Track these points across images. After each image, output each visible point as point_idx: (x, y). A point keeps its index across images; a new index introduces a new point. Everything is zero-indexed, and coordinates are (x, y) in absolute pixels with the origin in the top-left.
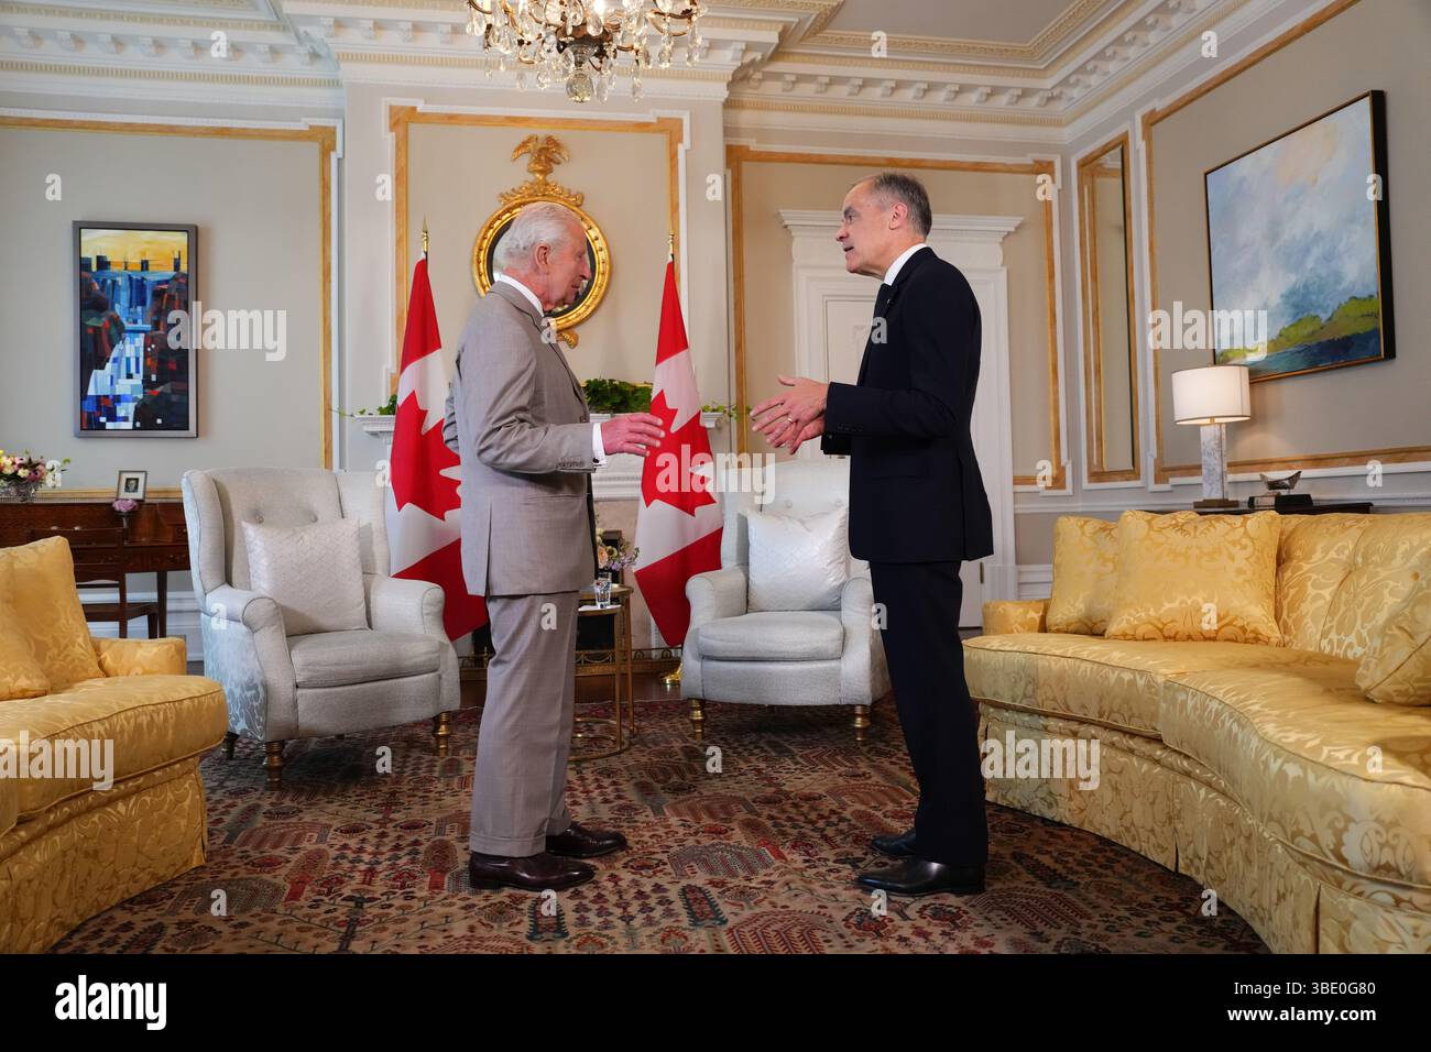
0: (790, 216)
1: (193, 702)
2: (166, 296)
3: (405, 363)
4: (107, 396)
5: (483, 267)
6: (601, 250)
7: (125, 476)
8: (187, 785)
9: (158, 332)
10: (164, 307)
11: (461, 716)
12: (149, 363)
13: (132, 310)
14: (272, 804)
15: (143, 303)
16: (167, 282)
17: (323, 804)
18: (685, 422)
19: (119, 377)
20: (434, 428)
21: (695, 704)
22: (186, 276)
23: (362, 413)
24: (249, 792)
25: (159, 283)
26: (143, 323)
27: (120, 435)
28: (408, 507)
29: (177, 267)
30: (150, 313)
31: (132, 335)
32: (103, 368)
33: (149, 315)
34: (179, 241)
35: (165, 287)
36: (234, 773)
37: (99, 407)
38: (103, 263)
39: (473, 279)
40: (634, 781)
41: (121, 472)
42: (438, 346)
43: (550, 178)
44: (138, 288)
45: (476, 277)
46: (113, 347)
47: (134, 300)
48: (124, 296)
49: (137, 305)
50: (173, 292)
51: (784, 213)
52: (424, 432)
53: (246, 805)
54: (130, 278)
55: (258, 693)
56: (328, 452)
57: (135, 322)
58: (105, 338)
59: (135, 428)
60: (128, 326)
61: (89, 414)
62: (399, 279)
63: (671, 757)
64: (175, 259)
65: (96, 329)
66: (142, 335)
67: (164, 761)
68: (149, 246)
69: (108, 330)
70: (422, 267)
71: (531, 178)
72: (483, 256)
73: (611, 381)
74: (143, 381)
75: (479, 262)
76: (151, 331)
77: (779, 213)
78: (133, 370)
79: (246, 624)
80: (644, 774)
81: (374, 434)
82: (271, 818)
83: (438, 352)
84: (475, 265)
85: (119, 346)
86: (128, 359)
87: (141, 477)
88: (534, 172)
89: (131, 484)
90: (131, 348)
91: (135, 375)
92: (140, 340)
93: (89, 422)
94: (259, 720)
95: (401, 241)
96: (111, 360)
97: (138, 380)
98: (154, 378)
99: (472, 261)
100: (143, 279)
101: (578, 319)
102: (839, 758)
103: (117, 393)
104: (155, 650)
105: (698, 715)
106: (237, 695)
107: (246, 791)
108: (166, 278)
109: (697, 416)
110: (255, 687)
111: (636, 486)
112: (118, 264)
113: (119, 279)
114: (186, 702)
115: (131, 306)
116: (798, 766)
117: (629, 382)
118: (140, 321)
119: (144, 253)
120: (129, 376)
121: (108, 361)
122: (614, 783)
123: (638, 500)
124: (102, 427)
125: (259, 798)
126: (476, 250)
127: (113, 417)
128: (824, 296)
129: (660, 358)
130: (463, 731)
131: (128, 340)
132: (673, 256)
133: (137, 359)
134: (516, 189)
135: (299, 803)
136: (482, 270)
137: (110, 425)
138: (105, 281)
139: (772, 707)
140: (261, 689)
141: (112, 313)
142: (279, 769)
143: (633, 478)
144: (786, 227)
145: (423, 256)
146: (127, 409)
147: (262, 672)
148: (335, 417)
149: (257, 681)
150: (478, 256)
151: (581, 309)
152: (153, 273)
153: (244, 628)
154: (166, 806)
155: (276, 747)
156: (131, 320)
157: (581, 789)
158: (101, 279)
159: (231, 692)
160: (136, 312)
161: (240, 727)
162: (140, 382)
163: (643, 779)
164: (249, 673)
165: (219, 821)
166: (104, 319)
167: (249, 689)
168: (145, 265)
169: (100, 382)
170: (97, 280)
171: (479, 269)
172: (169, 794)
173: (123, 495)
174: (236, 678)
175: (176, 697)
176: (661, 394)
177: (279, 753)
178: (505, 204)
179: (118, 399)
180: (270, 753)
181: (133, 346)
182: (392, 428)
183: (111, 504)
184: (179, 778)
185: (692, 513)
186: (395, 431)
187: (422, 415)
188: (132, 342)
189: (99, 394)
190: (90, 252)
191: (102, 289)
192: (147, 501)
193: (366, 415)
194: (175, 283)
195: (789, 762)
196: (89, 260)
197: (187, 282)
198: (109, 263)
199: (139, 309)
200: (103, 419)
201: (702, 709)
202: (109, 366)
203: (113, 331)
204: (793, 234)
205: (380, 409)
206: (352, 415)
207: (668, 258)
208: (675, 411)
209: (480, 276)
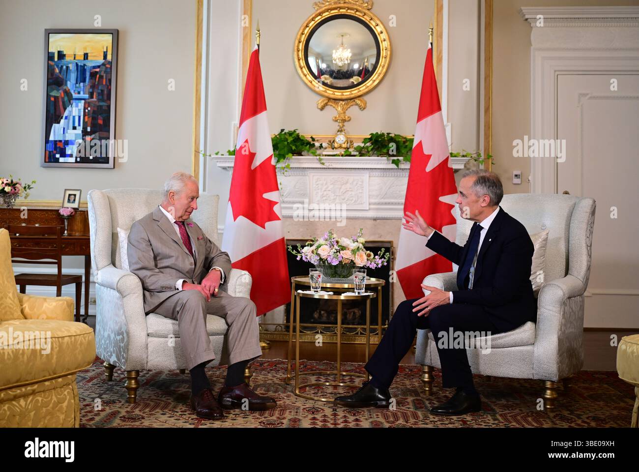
0: (529, 12)
1: (71, 339)
2: (98, 76)
3: (242, 121)
4: (60, 141)
5: (301, 54)
6: (385, 40)
7: (68, 193)
8: (66, 393)
9: (92, 99)
10: (96, 83)
11: (266, 365)
12: (86, 120)
13: (77, 85)
14: (127, 412)
15: (84, 81)
16: (99, 67)
17: (158, 415)
18: (436, 164)
19: (68, 129)
20: (260, 165)
21: (426, 369)
22: (110, 63)
23: (217, 154)
24: (115, 403)
25: (94, 67)
26: (84, 94)
27: (67, 166)
28: (241, 219)
29: (105, 57)
30: (88, 87)
31: (77, 101)
32: (59, 123)
33: (88, 89)
34: (106, 40)
35: (98, 70)
36: (110, 389)
37: (56, 148)
38: (61, 55)
39: (294, 62)
40: (371, 420)
41: (66, 190)
42: (266, 109)
44: (81, 70)
45: (296, 60)
46: (65, 109)
47: (79, 79)
48: (73, 76)
49: (81, 82)
50: (102, 74)
52: (253, 167)
53: (110, 411)
54: (77, 65)
55: (123, 337)
57: (79, 93)
58: (61, 103)
59: (76, 162)
60: (75, 96)
61: (49, 152)
63: (402, 406)
64: (104, 52)
65: (56, 98)
66: (83, 102)
67: (50, 375)
68: (87, 44)
69: (63, 98)
70: (256, 55)
72: (301, 46)
73: (388, 134)
74: (82, 131)
75: (298, 51)
76: (88, 99)
77: (521, 10)
78: (77, 124)
79: (119, 291)
80: (380, 416)
81: (223, 168)
82: (124, 421)
83: (264, 113)
84: (296, 53)
85: (69, 109)
86: (74, 117)
87: (78, 193)
89: (71, 198)
90: (76, 110)
91: (77, 128)
92: (81, 104)
93: (50, 158)
94: (123, 355)
96: (64, 117)
97: (79, 131)
98: (89, 129)
99: (294, 51)
100: (85, 65)
101: (367, 90)
102: (530, 419)
103: (67, 139)
104: (54, 304)
105: (426, 377)
106: (112, 338)
107: (114, 402)
108: (99, 64)
109: (447, 160)
110: (122, 334)
111: (399, 209)
112: (70, 56)
113: (70, 66)
114: (66, 339)
115: (77, 83)
116: (496, 422)
117: (402, 135)
118: (82, 92)
119: (85, 48)
120: (74, 128)
121: (62, 118)
122: (357, 420)
124: (57, 160)
125: (120, 408)
126: (297, 42)
127: (63, 155)
128: (555, 71)
129: (419, 119)
130: (264, 375)
131: (74, 104)
132: (432, 44)
133: (79, 117)
135: (144, 413)
136: (300, 56)
137: (62, 160)
138: (62, 67)
139: (489, 378)
140: (125, 335)
141: (65, 87)
142: (135, 389)
143: (399, 204)
144: (527, 20)
145: (256, 47)
146: (72, 149)
147: (127, 325)
148: (201, 157)
149: (123, 330)
150: (298, 46)
151: (369, 83)
152: (91, 61)
153: (118, 294)
154: (51, 405)
155: (133, 375)
156: (76, 92)
157: (332, 422)
158: (60, 66)
159: (109, 336)
160: (80, 87)
161: (113, 359)
162: (81, 132)
163: (378, 419)
164: (119, 324)
165: (92, 419)
166: (61, 91)
167: (119, 334)
168: (86, 56)
169: (57, 132)
170: (58, 66)
171: (298, 55)
172: (54, 397)
173: (67, 205)
174: (112, 327)
175: (60, 334)
176: (420, 144)
177: (135, 379)
178: (318, 10)
179: (67, 143)
180: (130, 379)
181: (77, 108)
182: (232, 165)
183: (58, 211)
184: (61, 388)
186: (235, 168)
187: (252, 156)
188: (77, 106)
189: (56, 139)
190: (53, 49)
191: (60, 72)
192: (80, 209)
193: (219, 156)
194: (104, 67)
195: (490, 418)
196: (53, 54)
197: (111, 66)
198: (65, 55)
199: (82, 84)
200: (58, 156)
201: (430, 373)
202: (62, 121)
203: (66, 99)
205: (229, 152)
206: (210, 156)
207: (428, 45)
208: (429, 156)
209: (299, 60)
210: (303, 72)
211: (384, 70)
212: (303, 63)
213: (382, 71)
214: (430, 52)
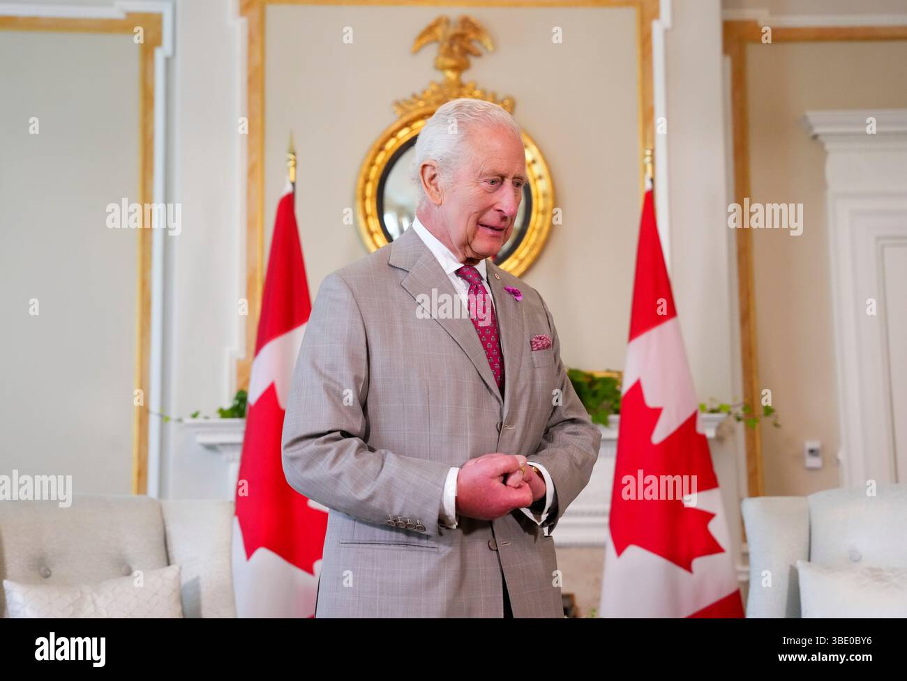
0: (821, 121)
3: (260, 343)
5: (371, 206)
6: (540, 177)
18: (674, 428)
23: (195, 416)
28: (263, 554)
39: (358, 223)
43: (466, 77)
45: (361, 219)
51: (814, 116)
56: (142, 473)
62: (251, 224)
70: (287, 205)
71: (439, 77)
72: (370, 190)
75: (364, 198)
77: (805, 118)
81: (211, 447)
84: (360, 204)
88: (443, 69)
95: (255, 171)
99: (355, 198)
109: (692, 421)
111: (598, 526)
117: (584, 370)
123: (601, 547)
126: (361, 181)
128: (878, 238)
129: (634, 333)
132: (652, 180)
134: (419, 93)
136: (370, 211)
143: (596, 514)
144: (815, 137)
145: (288, 189)
148: (154, 422)
150: (364, 190)
171: (364, 209)
176: (637, 387)
178: (402, 116)
182: (239, 438)
185: (688, 567)
186: (245, 443)
193: (199, 420)
204: (828, 147)
205: (221, 410)
206: (180, 420)
207: (644, 184)
208: (657, 412)
209: (366, 217)
210: (375, 243)
211: (543, 237)
212: (374, 224)
213: (537, 239)
214: (650, 198)
